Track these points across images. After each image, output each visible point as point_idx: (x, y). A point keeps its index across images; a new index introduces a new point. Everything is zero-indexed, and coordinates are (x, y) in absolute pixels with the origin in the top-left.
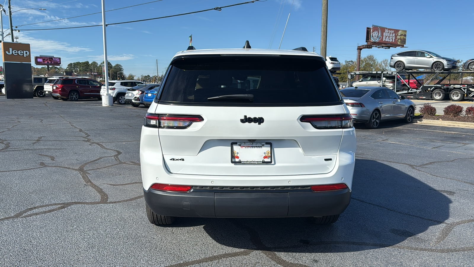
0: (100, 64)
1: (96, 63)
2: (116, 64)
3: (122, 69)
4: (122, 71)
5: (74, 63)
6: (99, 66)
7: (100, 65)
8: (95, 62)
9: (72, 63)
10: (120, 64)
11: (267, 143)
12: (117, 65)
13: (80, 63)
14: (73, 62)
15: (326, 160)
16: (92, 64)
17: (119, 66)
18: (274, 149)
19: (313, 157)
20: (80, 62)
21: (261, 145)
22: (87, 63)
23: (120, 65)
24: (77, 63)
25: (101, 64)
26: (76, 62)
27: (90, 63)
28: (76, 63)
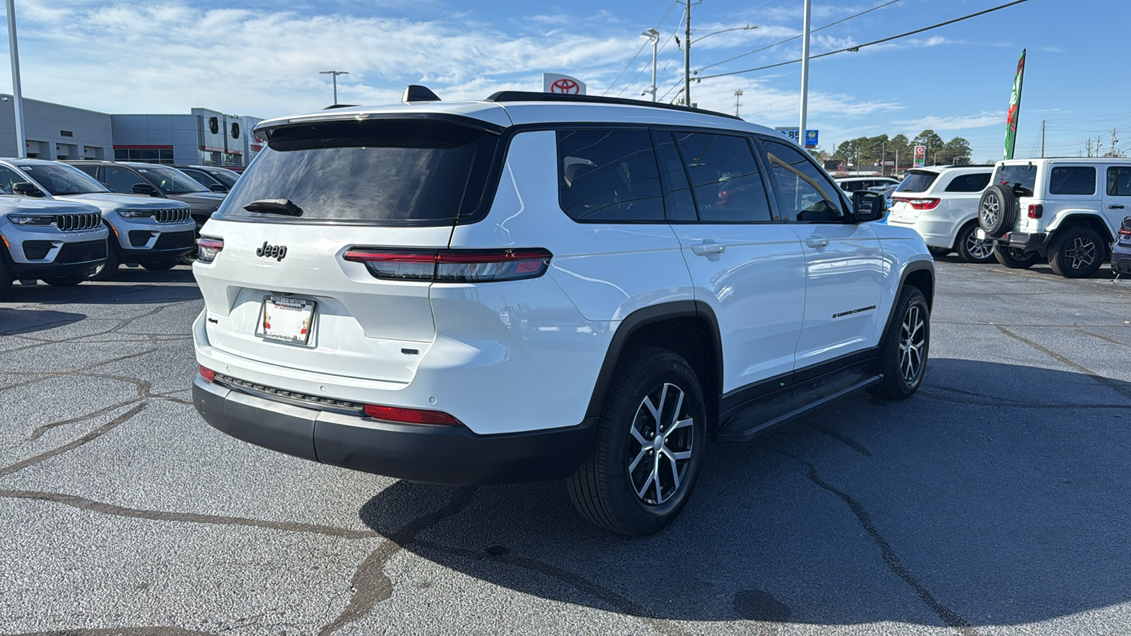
0: (913, 140)
1: (904, 138)
2: (954, 138)
3: (968, 149)
4: (969, 154)
5: (852, 141)
6: (910, 146)
7: (912, 142)
8: (902, 136)
9: (849, 141)
10: (962, 138)
11: (309, 302)
12: (956, 140)
13: (868, 140)
14: (852, 139)
15: (404, 351)
16: (894, 141)
17: (962, 142)
18: (321, 315)
19: (381, 342)
20: (868, 138)
21: (300, 306)
22: (885, 137)
23: (963, 140)
24: (861, 140)
25: (915, 139)
26: (859, 137)
27: (890, 139)
28: (858, 139)
